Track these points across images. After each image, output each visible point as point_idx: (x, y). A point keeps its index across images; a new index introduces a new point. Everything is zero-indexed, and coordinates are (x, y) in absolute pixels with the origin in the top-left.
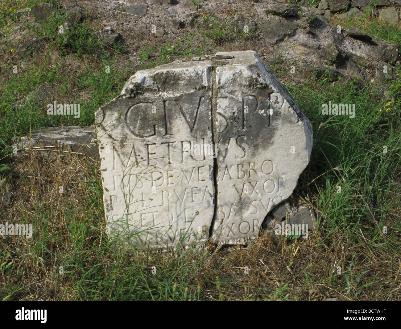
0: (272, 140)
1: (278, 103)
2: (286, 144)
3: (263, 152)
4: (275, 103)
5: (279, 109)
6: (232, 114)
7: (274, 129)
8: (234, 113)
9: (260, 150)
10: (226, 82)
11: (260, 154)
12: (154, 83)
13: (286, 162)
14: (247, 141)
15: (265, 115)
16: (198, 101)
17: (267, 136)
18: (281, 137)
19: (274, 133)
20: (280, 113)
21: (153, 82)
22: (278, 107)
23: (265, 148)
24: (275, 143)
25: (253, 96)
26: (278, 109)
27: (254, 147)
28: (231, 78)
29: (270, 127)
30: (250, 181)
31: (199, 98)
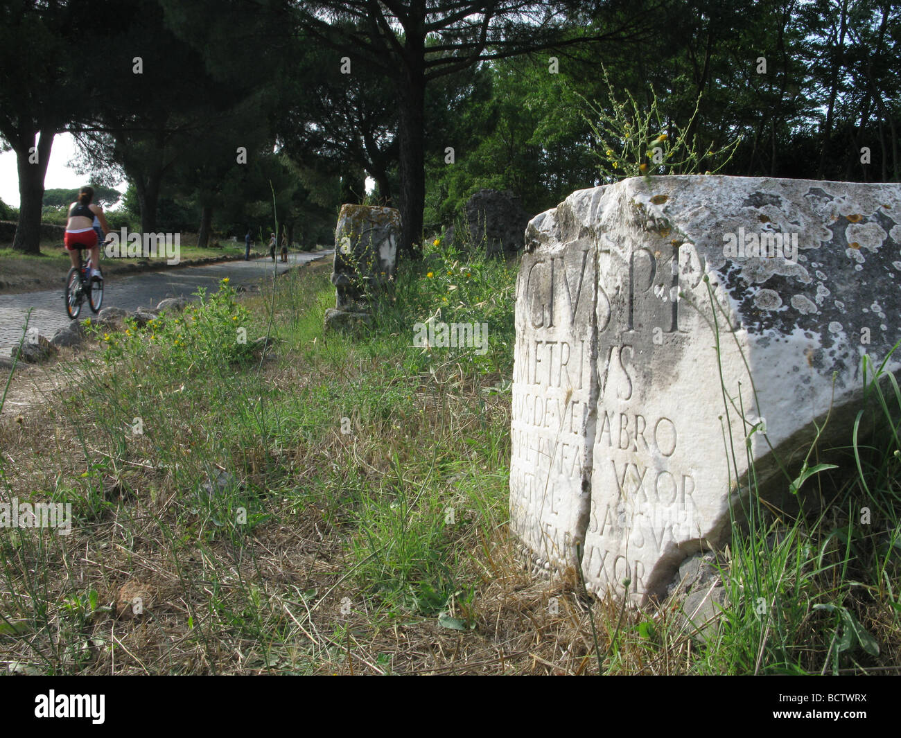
0: (676, 369)
1: (692, 270)
2: (704, 385)
3: (659, 395)
4: (685, 271)
5: (693, 286)
6: (615, 292)
7: (683, 340)
8: (618, 288)
9: (655, 387)
10: (610, 217)
11: (653, 397)
12: (554, 227)
13: (702, 436)
14: (633, 359)
15: (665, 299)
16: (582, 260)
17: (669, 355)
18: (695, 365)
19: (681, 350)
20: (694, 299)
21: (553, 223)
22: (691, 283)
23: (663, 385)
24: (682, 376)
25: (646, 249)
26: (690, 288)
27: (645, 377)
28: (617, 208)
29: (677, 333)
30: (636, 463)
31: (583, 253)
